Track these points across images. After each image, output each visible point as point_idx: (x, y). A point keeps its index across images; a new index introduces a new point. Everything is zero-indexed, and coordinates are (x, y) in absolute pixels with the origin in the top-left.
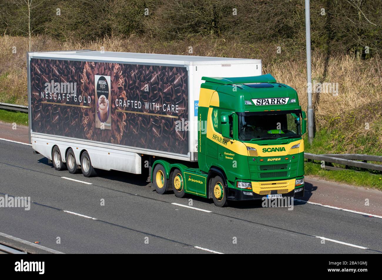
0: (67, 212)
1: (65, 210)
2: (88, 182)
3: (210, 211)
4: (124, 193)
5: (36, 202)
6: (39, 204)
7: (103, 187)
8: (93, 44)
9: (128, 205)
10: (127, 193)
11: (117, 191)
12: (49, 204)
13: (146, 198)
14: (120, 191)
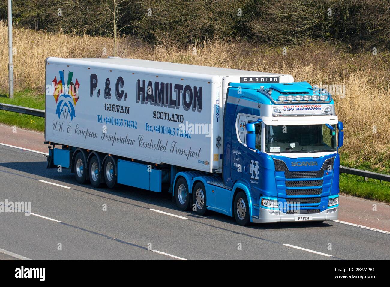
0: (156, 252)
1: (155, 250)
2: (182, 216)
3: (330, 255)
4: (225, 231)
5: (119, 239)
6: (122, 242)
7: (200, 223)
8: (191, 48)
9: (231, 246)
10: (230, 231)
11: (217, 227)
12: (134, 242)
13: (253, 237)
14: (221, 228)
